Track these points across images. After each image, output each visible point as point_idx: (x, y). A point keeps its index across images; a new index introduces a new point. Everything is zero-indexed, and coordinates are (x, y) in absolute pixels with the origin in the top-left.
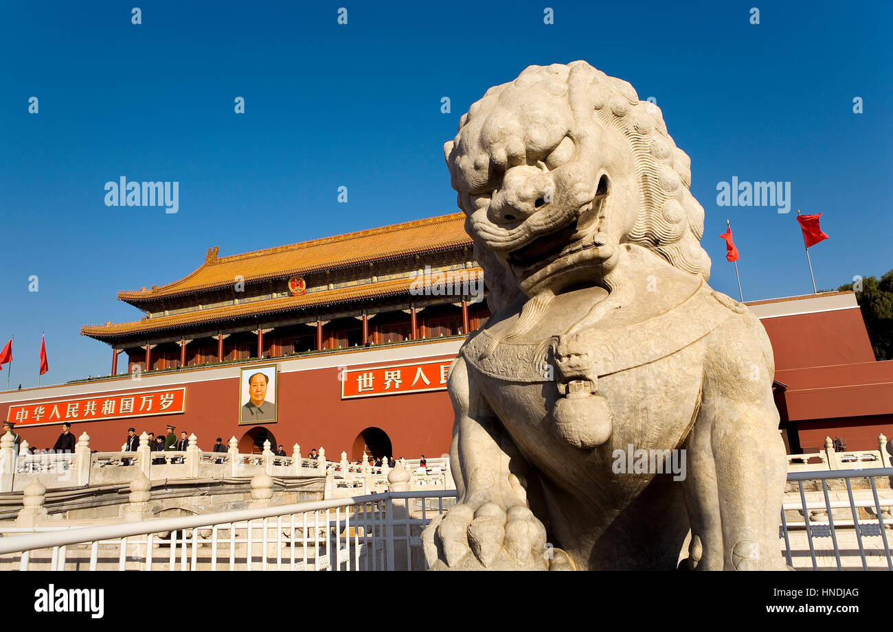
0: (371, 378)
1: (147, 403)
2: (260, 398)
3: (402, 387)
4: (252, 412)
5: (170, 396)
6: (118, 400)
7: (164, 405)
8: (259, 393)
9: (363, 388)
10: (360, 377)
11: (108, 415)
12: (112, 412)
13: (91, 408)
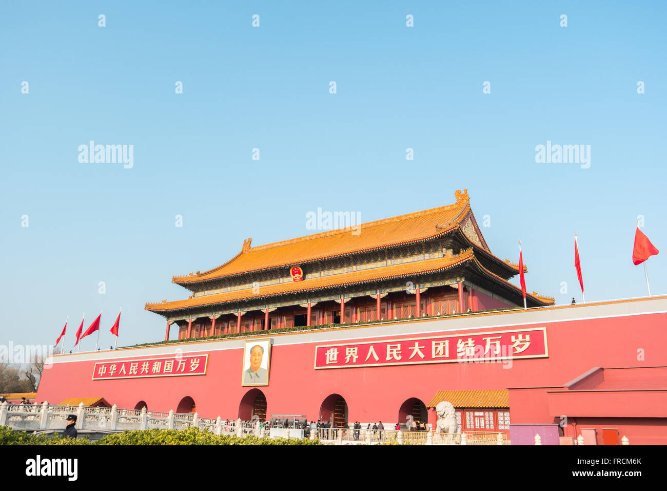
0: (336, 353)
1: (182, 365)
2: (258, 365)
3: (358, 362)
4: (251, 376)
5: (197, 361)
6: (163, 361)
7: (192, 368)
8: (256, 361)
9: (330, 361)
10: (328, 351)
11: (156, 374)
12: (159, 372)
13: (145, 367)
